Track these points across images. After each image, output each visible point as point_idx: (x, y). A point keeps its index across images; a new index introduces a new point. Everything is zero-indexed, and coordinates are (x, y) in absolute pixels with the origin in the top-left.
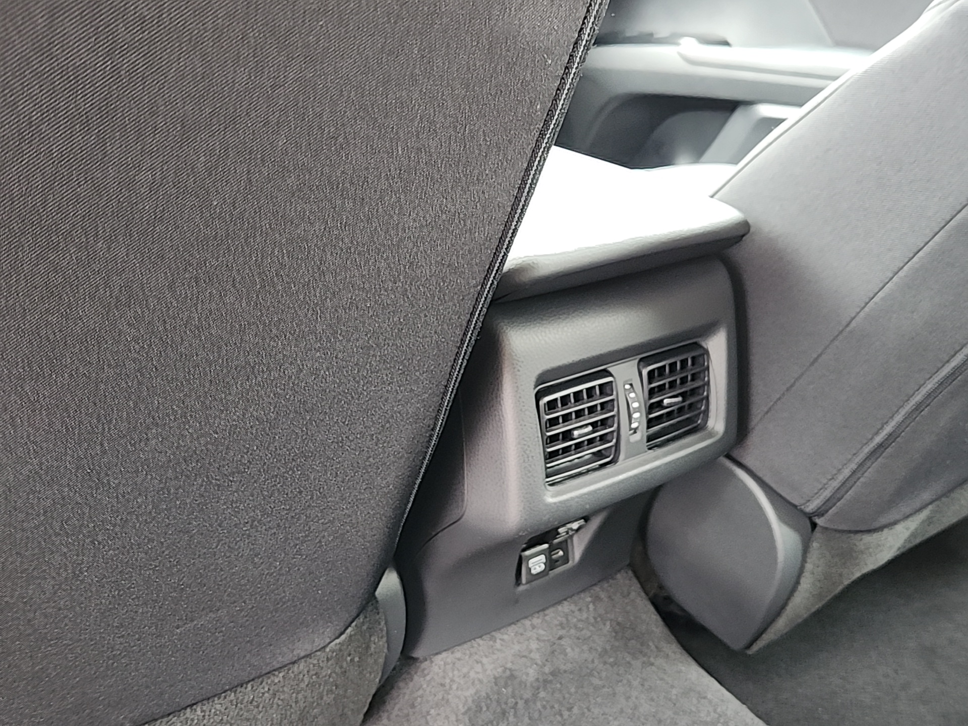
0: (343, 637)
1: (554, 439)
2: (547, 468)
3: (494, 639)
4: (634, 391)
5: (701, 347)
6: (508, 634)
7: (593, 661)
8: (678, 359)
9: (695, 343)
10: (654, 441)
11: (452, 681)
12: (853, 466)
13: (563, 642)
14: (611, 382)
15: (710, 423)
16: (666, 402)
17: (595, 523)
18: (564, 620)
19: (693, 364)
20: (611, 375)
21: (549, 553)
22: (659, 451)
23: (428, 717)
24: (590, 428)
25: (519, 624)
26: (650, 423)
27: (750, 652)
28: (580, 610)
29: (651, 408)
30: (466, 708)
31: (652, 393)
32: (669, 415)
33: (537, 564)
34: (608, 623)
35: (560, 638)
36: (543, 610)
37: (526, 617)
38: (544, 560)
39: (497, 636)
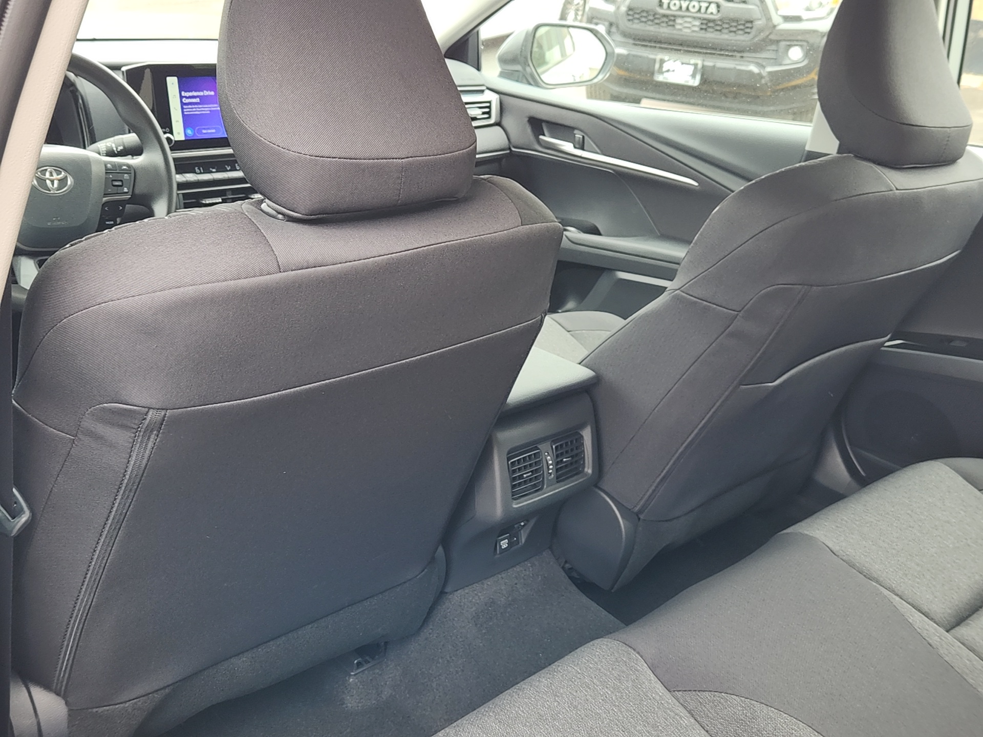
0: (423, 573)
1: (514, 479)
2: (513, 492)
3: (483, 584)
4: (549, 456)
5: (580, 434)
6: (489, 582)
7: (533, 595)
8: (568, 440)
9: (577, 432)
10: (559, 479)
11: (465, 604)
12: (653, 488)
13: (517, 586)
14: (538, 452)
15: (586, 470)
16: (564, 460)
17: (532, 523)
18: (517, 575)
19: (576, 441)
20: (538, 449)
21: (509, 539)
22: (562, 483)
23: (454, 622)
24: (530, 473)
25: (495, 576)
26: (557, 470)
27: (613, 591)
28: (525, 570)
29: (557, 463)
30: (472, 616)
31: (557, 456)
32: (566, 466)
33: (504, 544)
34: (540, 577)
35: (516, 584)
36: (507, 569)
37: (498, 573)
38: (507, 542)
39: (485, 582)
